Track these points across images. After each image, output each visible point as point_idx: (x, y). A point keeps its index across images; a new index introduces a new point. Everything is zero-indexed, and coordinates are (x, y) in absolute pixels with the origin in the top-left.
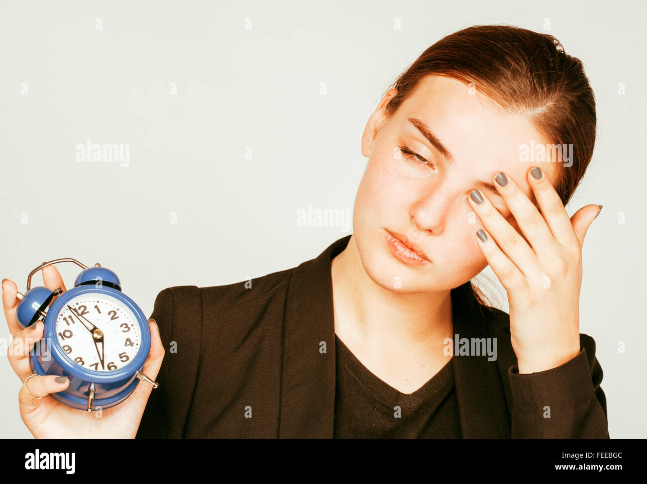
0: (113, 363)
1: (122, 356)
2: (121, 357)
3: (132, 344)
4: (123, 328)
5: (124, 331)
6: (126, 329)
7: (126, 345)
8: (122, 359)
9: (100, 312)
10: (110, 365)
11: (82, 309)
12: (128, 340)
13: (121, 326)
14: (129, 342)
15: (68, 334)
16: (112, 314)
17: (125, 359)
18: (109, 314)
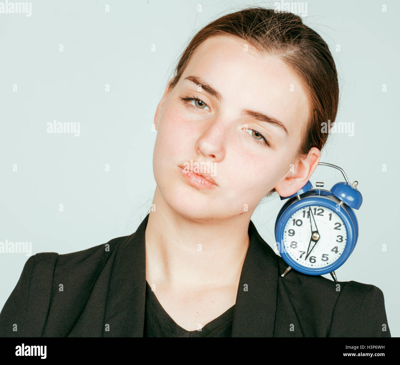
0: (315, 257)
1: (325, 256)
2: (323, 256)
3: (336, 252)
4: (338, 239)
5: (337, 241)
6: (340, 240)
7: (332, 250)
8: (323, 258)
9: (330, 219)
10: (312, 258)
11: (321, 211)
12: (336, 248)
13: (338, 236)
14: (336, 250)
15: (299, 223)
16: (338, 225)
17: (325, 259)
18: (336, 224)
